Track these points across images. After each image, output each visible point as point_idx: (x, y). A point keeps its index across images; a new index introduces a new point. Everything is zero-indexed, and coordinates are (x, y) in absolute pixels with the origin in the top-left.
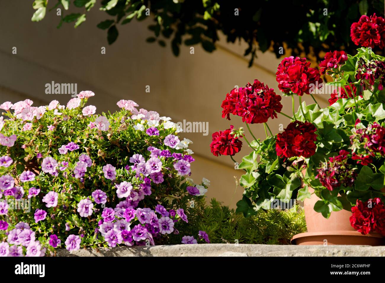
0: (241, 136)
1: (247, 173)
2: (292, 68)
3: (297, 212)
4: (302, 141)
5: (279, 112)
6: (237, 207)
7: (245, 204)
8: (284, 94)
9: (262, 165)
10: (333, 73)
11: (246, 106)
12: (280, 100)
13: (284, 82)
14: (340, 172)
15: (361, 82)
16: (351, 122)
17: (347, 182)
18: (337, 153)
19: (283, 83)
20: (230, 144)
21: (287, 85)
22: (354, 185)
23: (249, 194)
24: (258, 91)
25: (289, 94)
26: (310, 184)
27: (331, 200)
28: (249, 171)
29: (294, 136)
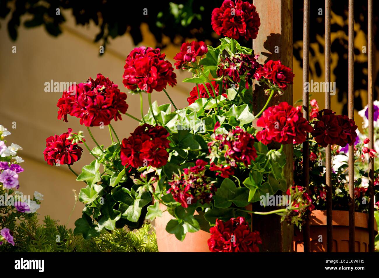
0: (80, 142)
1: (88, 186)
2: (140, 60)
3: (148, 233)
4: (151, 147)
5: (124, 113)
6: (75, 227)
7: (85, 223)
8: (130, 92)
9: (106, 176)
10: (190, 68)
11: (83, 105)
12: (125, 99)
13: (130, 77)
14: (195, 186)
15: (223, 79)
16: (211, 126)
17: (205, 198)
18: (193, 163)
19: (128, 78)
20: (67, 150)
21: (133, 80)
22: (213, 202)
23: (90, 211)
24: (99, 88)
25: (136, 92)
26: (161, 199)
27: (186, 219)
28: (90, 183)
29: (142, 141)
